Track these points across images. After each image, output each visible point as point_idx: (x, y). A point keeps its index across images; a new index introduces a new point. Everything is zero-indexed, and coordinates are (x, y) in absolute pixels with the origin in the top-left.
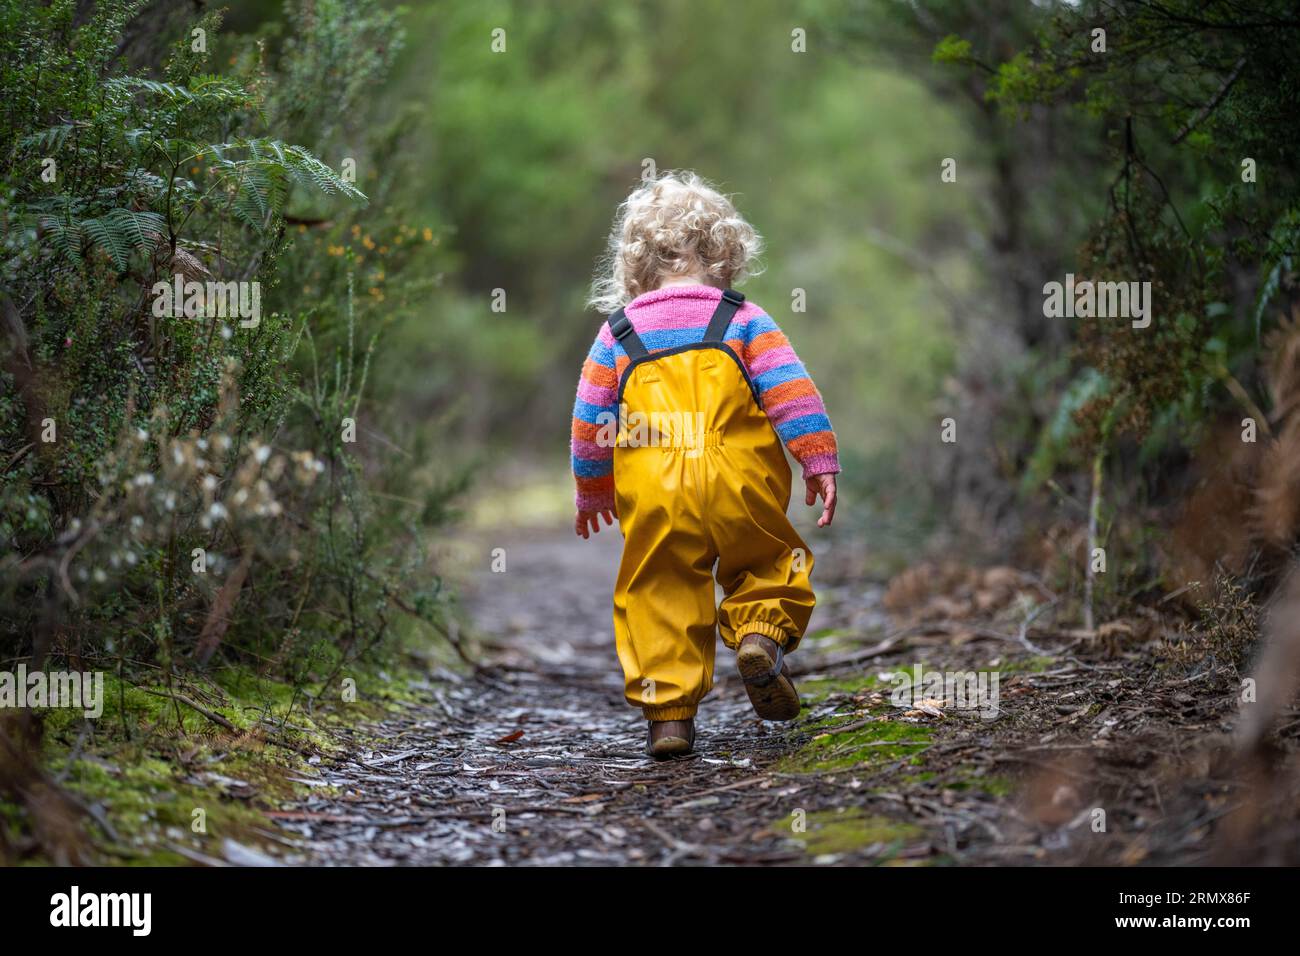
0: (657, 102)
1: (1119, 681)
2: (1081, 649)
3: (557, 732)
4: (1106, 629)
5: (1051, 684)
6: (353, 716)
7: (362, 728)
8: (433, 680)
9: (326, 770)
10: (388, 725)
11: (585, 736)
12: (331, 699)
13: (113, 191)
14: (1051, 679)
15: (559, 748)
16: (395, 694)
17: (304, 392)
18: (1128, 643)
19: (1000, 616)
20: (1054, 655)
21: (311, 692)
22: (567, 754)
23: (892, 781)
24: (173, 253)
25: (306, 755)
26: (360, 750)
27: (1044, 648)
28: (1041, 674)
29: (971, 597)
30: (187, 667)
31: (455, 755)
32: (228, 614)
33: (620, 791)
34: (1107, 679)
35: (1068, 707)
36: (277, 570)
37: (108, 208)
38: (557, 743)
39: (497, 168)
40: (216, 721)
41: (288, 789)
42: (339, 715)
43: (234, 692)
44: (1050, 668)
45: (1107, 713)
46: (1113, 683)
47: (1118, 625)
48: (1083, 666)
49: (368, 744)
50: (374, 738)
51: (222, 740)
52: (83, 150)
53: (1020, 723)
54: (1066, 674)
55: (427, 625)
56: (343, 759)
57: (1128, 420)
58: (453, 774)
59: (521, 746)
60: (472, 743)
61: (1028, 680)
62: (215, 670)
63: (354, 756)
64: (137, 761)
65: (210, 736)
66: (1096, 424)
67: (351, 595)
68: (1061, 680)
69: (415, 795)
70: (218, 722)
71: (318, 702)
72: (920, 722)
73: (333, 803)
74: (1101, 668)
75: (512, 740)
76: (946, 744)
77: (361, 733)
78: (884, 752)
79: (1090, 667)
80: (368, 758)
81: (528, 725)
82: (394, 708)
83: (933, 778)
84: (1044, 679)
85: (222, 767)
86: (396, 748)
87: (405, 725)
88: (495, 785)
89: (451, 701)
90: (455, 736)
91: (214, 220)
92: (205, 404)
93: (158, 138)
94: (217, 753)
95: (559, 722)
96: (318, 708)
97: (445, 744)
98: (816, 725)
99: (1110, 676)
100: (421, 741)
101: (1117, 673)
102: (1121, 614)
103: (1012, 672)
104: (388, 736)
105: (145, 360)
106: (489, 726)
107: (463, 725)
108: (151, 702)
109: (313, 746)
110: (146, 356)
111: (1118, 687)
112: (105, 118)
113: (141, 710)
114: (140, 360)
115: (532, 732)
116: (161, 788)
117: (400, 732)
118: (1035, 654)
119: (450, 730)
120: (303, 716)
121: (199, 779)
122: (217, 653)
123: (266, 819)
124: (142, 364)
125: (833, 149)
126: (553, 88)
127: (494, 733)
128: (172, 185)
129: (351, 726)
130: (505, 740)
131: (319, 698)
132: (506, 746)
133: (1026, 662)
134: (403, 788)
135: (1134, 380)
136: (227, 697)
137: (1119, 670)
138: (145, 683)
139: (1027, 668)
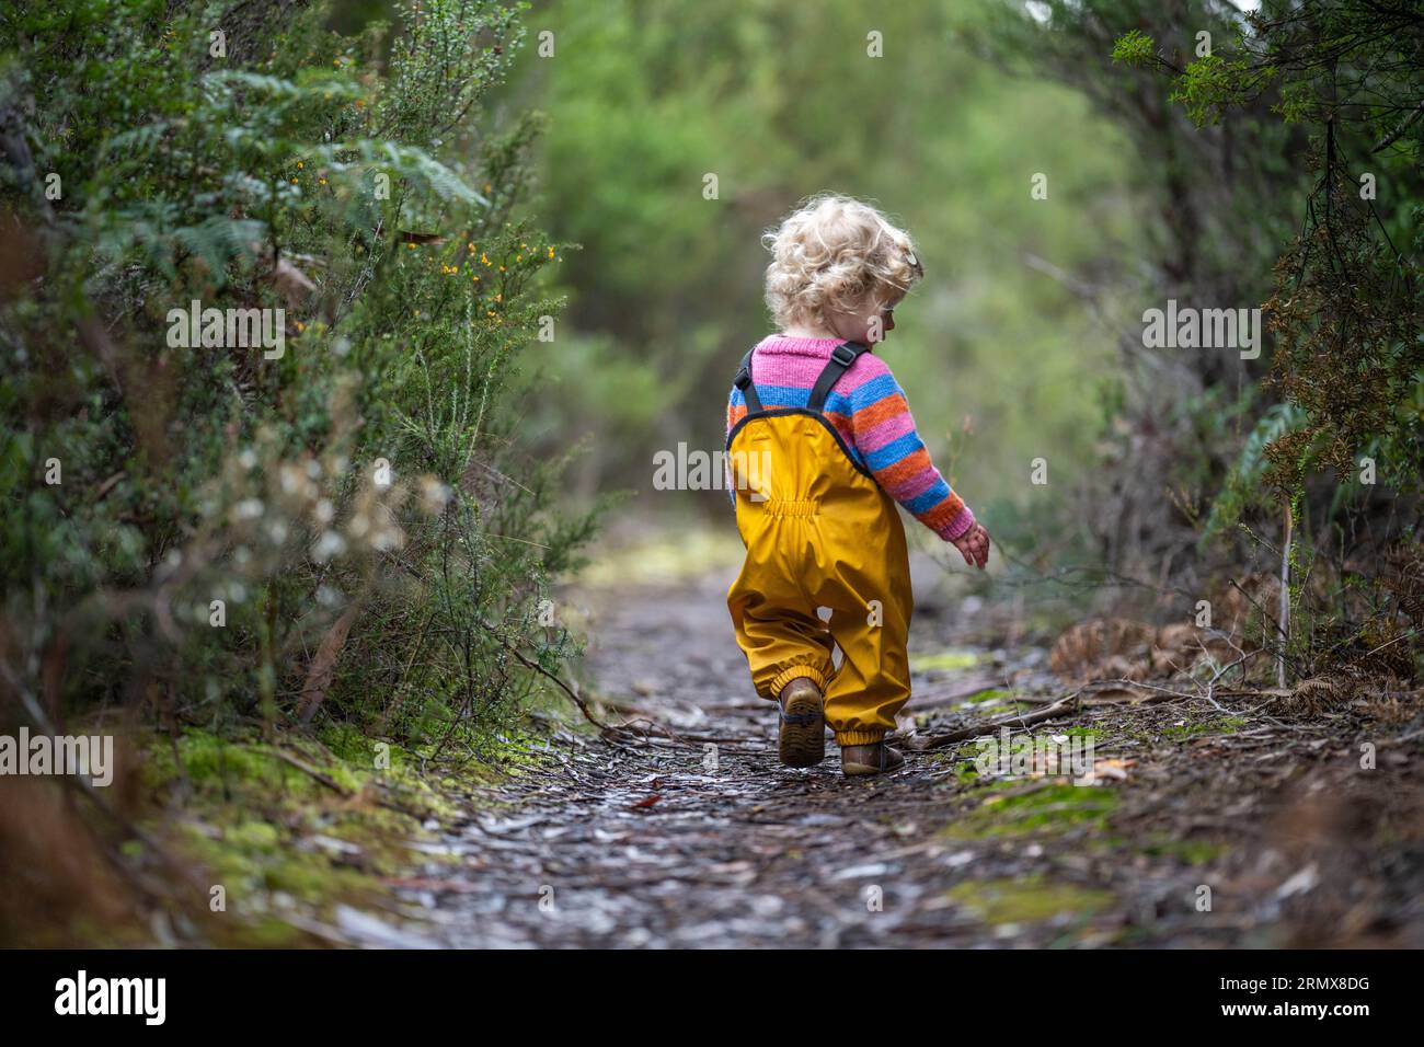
0: (785, 123)
1: (1323, 741)
2: (1276, 708)
3: (696, 798)
4: (1303, 686)
5: (1246, 746)
6: (471, 779)
7: (482, 793)
8: (555, 743)
9: (445, 836)
10: (509, 790)
11: (729, 801)
12: (446, 761)
13: (210, 197)
14: (1246, 739)
15: (699, 814)
16: (516, 758)
17: (417, 424)
18: (1329, 701)
19: (1181, 675)
20: (1246, 715)
21: (425, 753)
22: (709, 821)
23: (1077, 846)
24: (276, 266)
25: (423, 819)
26: (480, 815)
27: (1234, 709)
28: (1235, 734)
29: (1148, 655)
30: (288, 726)
31: (587, 820)
32: (332, 666)
33: (774, 859)
34: (1309, 739)
35: (1269, 769)
36: (386, 618)
37: (204, 217)
38: (697, 809)
39: (612, 195)
40: (323, 783)
41: (404, 857)
42: (456, 779)
43: (340, 753)
44: (1242, 728)
45: (1312, 775)
46: (1316, 744)
47: (1317, 682)
48: (1281, 726)
49: (489, 809)
50: (496, 802)
51: (331, 802)
52: (177, 153)
53: (1215, 785)
54: (1262, 734)
55: (549, 681)
56: (463, 824)
57: (1329, 455)
58: (585, 840)
59: (657, 812)
60: (604, 808)
61: (1220, 741)
62: (318, 730)
63: (475, 821)
64: (238, 823)
65: (318, 798)
66: (1292, 461)
67: (468, 646)
68: (1257, 741)
69: (544, 864)
70: (325, 784)
71: (432, 764)
72: (1103, 785)
73: (454, 870)
74: (1300, 728)
75: (646, 807)
76: (1134, 807)
77: (481, 798)
78: (1066, 816)
79: (1289, 727)
80: (491, 824)
81: (664, 791)
82: (513, 771)
83: (1123, 843)
84: (1237, 739)
85: (332, 831)
86: (520, 813)
87: (527, 789)
88: (632, 852)
89: (576, 764)
90: (584, 801)
91: (319, 233)
92: (313, 431)
93: (260, 138)
94: (325, 815)
95: (697, 787)
96: (432, 771)
97: (574, 810)
98: (984, 790)
99: (1311, 736)
100: (548, 807)
101: (1318, 733)
102: (1318, 670)
103: (1201, 733)
104: (510, 802)
105: (243, 386)
106: (622, 791)
107: (592, 790)
108: (251, 762)
109: (429, 810)
110: (244, 381)
111: (1322, 748)
112: (203, 117)
113: (241, 771)
114: (237, 385)
115: (669, 799)
116: (267, 851)
117: (523, 797)
118: (1225, 714)
119: (578, 796)
120: (416, 779)
121: (305, 845)
122: (320, 710)
123: (382, 886)
124: (240, 390)
125: (977, 179)
126: (672, 107)
127: (628, 799)
128: (275, 190)
129: (469, 790)
130: (639, 805)
131: (433, 760)
132: (641, 813)
133: (1215, 722)
134: (531, 854)
135: (1335, 411)
136: (334, 758)
137: (1322, 730)
138: (244, 741)
139: (1217, 729)
